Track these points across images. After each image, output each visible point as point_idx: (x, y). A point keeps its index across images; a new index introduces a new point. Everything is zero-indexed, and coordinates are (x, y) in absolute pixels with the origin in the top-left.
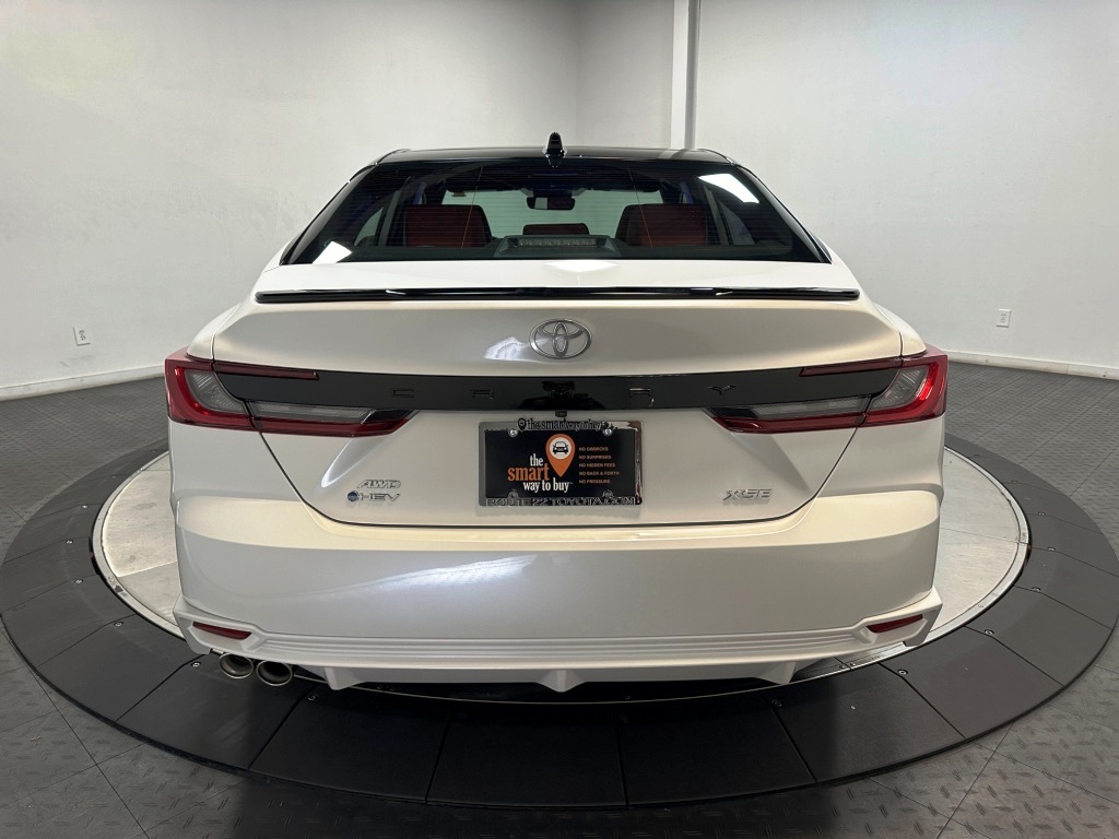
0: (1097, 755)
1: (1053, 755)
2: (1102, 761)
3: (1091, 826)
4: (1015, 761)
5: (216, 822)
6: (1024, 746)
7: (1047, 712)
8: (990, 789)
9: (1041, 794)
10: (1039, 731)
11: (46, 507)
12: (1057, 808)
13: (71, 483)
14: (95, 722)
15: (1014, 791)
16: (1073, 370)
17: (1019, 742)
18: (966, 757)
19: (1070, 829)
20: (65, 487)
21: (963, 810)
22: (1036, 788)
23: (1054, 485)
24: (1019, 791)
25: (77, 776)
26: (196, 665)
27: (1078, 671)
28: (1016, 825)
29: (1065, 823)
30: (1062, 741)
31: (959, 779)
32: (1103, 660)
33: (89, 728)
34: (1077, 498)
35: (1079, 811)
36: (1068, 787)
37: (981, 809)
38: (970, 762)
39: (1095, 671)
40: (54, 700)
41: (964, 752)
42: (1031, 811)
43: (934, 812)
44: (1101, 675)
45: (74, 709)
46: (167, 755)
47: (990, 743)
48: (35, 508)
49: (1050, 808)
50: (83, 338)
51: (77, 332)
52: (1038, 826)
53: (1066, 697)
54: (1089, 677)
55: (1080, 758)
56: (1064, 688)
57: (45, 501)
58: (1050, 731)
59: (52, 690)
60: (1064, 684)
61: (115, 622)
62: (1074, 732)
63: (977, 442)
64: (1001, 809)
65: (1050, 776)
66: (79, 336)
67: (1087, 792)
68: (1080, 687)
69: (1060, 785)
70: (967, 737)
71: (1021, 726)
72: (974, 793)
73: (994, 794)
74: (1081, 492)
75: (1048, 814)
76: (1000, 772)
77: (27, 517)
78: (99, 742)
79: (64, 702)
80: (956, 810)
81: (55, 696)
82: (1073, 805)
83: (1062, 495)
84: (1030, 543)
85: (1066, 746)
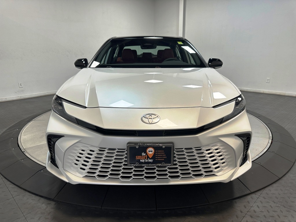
0: (288, 197)
1: (276, 197)
2: (289, 198)
3: (285, 216)
4: (265, 198)
5: (44, 213)
6: (268, 194)
7: (275, 185)
8: (258, 206)
9: (272, 207)
10: (272, 190)
11: (8, 129)
12: (276, 211)
13: (15, 123)
14: (14, 186)
15: (264, 207)
16: (286, 94)
17: (267, 193)
18: (251, 197)
19: (279, 217)
20: (13, 124)
21: (250, 212)
22: (270, 206)
23: (280, 125)
24: (266, 207)
25: (8, 201)
26: (42, 171)
27: (284, 174)
28: (264, 216)
29: (278, 216)
30: (278, 193)
31: (249, 203)
32: (291, 171)
33: (12, 188)
34: (286, 128)
35: (282, 212)
36: (280, 206)
37: (255, 211)
38: (252, 198)
39: (289, 174)
40: (4, 180)
41: (251, 196)
42: (269, 212)
43: (242, 212)
44: (290, 175)
45: (9, 183)
46: (32, 195)
47: (258, 193)
48: (4, 130)
49: (274, 211)
50: (21, 86)
51: (19, 84)
52: (271, 216)
53: (280, 181)
54: (287, 176)
55: (283, 198)
56: (280, 179)
57: (7, 128)
58: (275, 190)
59: (3, 178)
60: (280, 177)
61: (22, 160)
62: (282, 191)
63: (259, 113)
64: (261, 211)
65: (275, 202)
66: (20, 85)
67: (285, 207)
68: (284, 178)
69: (277, 205)
70: (252, 191)
71: (267, 189)
72: (253, 207)
73: (259, 207)
74: (287, 126)
75: (273, 213)
76: (261, 201)
77: (2, 132)
78: (15, 191)
79: (6, 181)
80: (248, 211)
81: (4, 179)
82: (281, 211)
83: (282, 127)
84: (272, 140)
85: (280, 195)
